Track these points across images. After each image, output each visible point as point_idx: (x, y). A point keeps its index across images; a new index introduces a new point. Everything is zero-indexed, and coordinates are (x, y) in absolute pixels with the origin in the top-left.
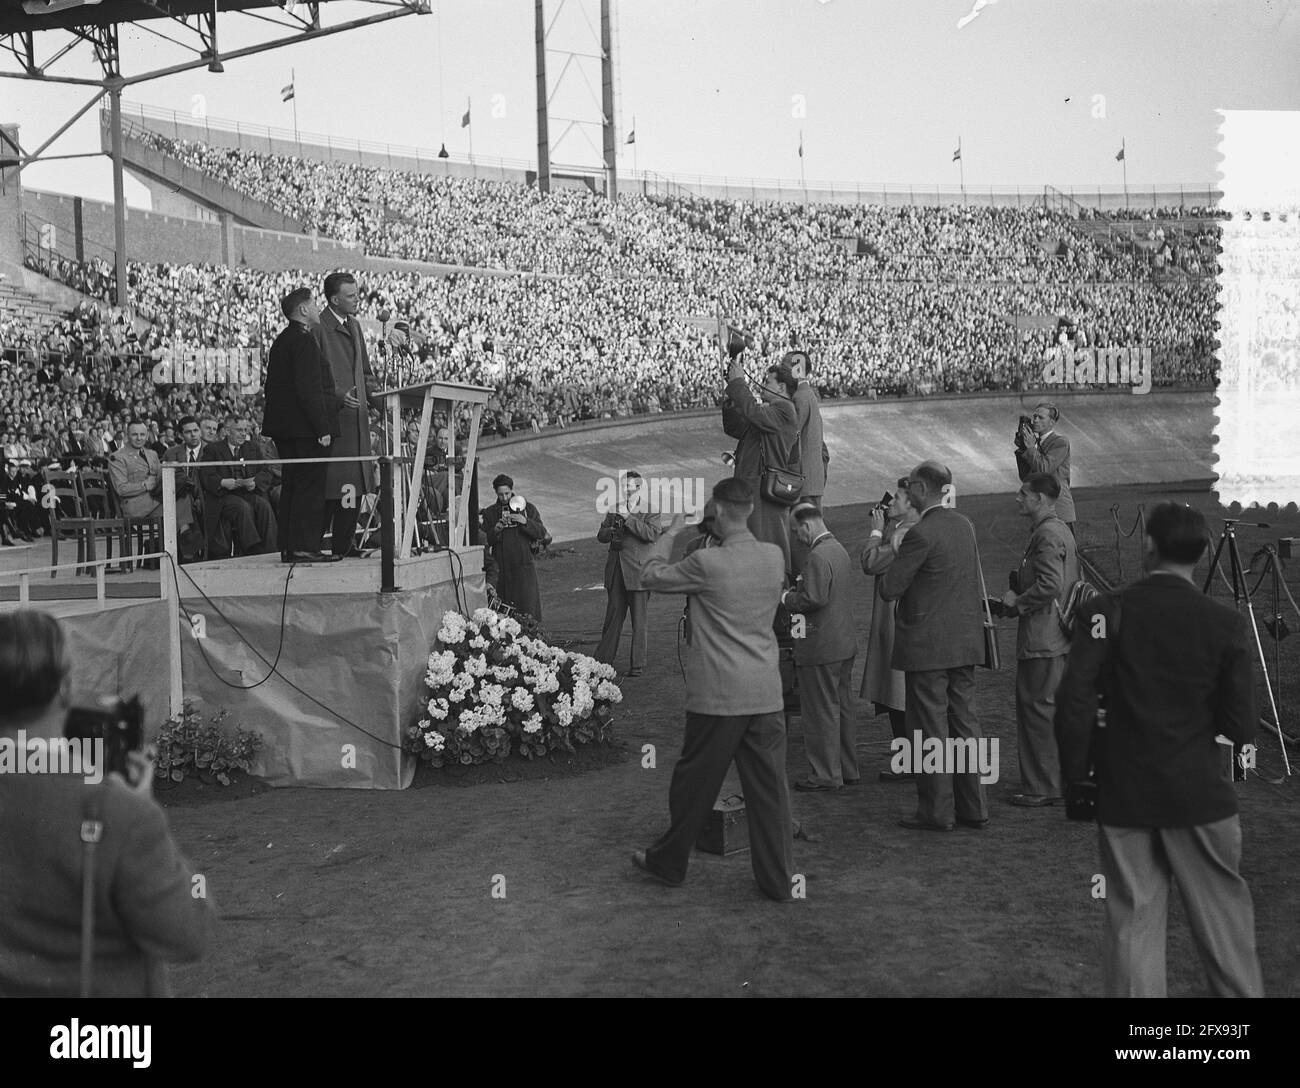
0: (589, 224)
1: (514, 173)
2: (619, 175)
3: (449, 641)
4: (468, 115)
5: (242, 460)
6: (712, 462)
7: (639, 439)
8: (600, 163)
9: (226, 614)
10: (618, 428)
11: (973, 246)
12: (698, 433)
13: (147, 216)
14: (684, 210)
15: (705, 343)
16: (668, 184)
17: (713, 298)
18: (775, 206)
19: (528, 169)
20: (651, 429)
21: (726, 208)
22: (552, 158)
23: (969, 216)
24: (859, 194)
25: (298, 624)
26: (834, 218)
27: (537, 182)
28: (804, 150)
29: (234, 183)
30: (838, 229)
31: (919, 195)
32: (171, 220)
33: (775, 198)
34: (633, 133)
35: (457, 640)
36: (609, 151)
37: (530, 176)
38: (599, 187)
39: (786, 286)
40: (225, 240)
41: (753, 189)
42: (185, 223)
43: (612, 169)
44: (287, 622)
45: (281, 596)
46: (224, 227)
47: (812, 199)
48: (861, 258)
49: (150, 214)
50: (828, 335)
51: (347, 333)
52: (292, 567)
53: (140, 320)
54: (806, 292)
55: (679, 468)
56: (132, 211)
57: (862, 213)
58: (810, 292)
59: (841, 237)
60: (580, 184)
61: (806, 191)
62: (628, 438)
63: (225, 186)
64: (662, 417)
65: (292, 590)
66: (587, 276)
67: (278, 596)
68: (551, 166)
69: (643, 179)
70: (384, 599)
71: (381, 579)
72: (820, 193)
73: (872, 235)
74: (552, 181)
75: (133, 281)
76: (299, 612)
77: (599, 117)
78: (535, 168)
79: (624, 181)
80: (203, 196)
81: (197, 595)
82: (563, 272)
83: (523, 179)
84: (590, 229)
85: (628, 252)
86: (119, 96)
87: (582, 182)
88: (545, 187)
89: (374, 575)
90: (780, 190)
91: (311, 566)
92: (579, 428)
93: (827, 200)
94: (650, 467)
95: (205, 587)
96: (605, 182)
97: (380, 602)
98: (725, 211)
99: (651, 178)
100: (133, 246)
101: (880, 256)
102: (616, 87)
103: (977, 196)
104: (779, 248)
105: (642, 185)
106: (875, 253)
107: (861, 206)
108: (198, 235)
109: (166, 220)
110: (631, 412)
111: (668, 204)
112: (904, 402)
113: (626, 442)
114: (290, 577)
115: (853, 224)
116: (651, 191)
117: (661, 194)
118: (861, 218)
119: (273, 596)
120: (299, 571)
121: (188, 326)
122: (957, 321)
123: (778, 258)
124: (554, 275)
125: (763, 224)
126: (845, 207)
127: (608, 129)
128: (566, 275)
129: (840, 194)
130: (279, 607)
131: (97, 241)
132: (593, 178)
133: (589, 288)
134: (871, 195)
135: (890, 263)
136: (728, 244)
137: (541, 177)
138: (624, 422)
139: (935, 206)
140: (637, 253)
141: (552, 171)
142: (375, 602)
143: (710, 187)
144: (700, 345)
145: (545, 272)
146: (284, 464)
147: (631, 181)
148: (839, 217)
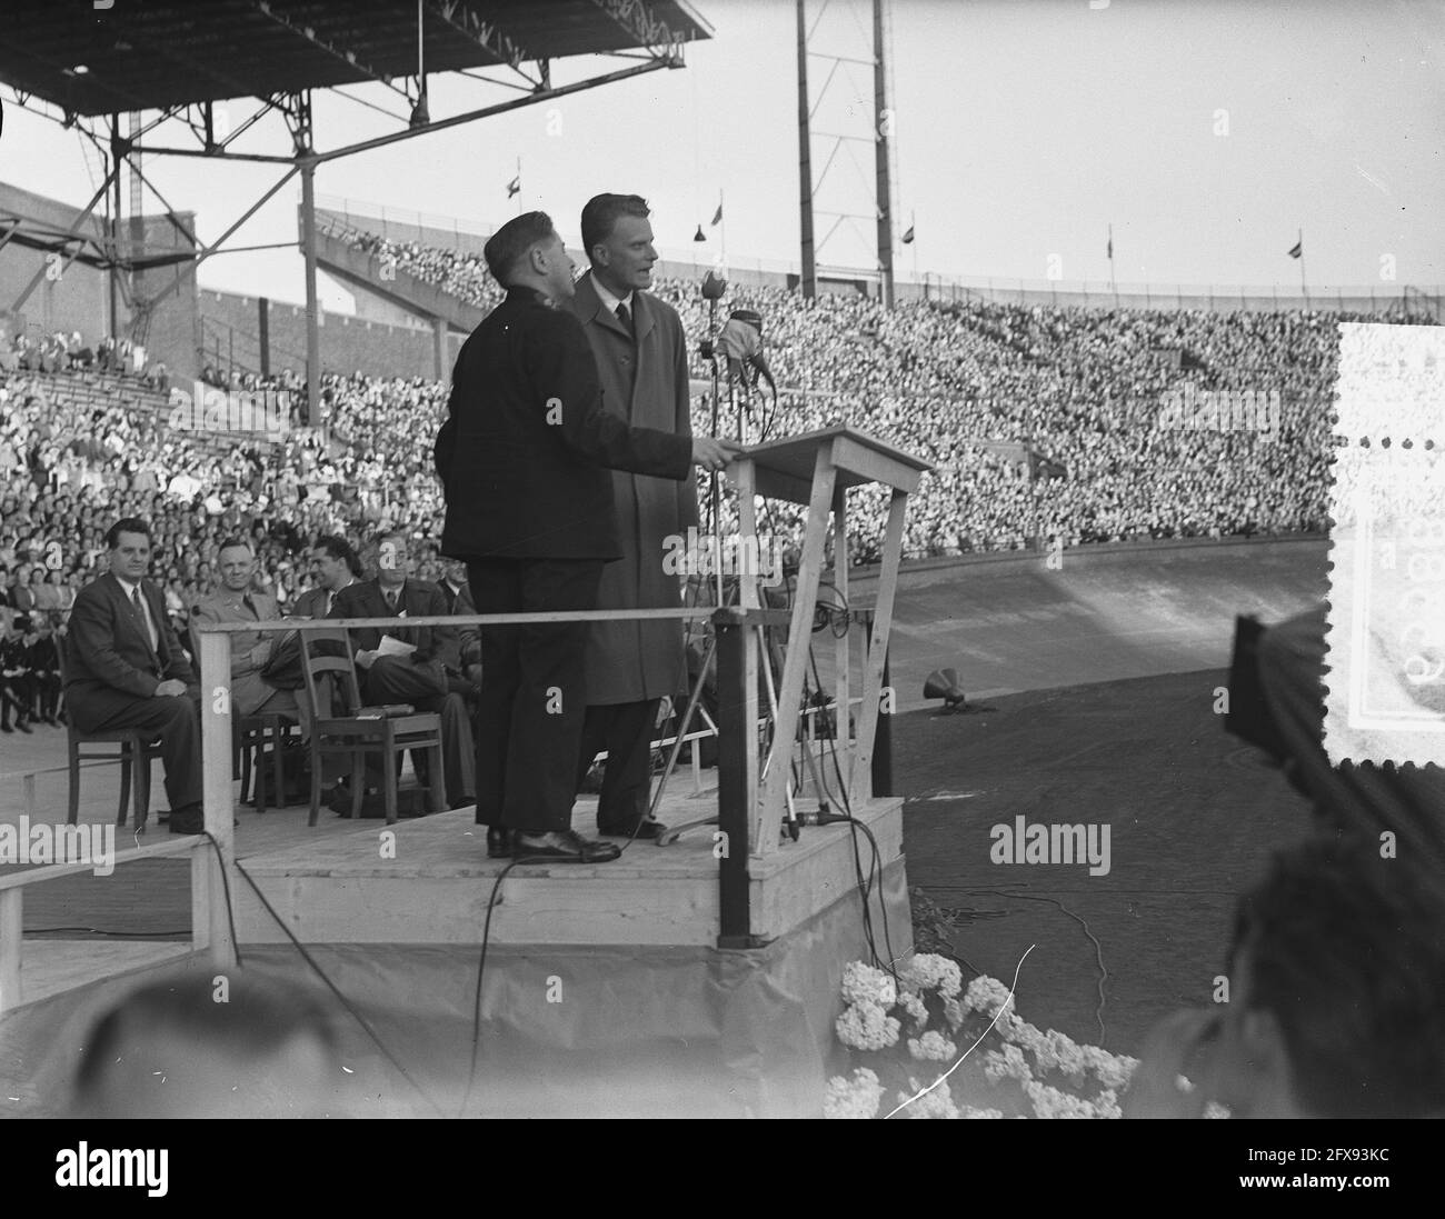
0: (862, 333)
1: (774, 275)
2: (897, 279)
3: (861, 1043)
4: (720, 208)
5: (402, 614)
6: (1026, 617)
7: (935, 588)
8: (874, 263)
9: (343, 988)
10: (910, 575)
11: (1322, 358)
12: (1006, 581)
13: (346, 322)
14: (973, 318)
15: (1008, 472)
16: (954, 287)
17: (1013, 419)
18: (1080, 313)
19: (789, 272)
20: (949, 576)
21: (1023, 315)
22: (818, 258)
23: (1314, 323)
24: (1180, 298)
25: (512, 1019)
26: (1152, 326)
27: (800, 287)
28: (1114, 247)
29: (449, 287)
30: (1157, 339)
31: (1252, 299)
32: (375, 326)
33: (1081, 303)
34: (912, 229)
35: (883, 1041)
36: (885, 250)
37: (792, 280)
38: (872, 291)
39: (1099, 404)
40: (437, 350)
41: (1054, 293)
42: (391, 330)
43: (888, 270)
44: (486, 1013)
45: (474, 947)
46: (436, 335)
47: (1125, 305)
48: (1187, 371)
49: (351, 319)
50: (1154, 462)
51: (626, 332)
52: (501, 876)
53: (335, 442)
54: (1125, 413)
55: (986, 624)
56: (329, 316)
57: (1184, 320)
58: (1129, 412)
59: (1161, 348)
60: (849, 289)
61: (1117, 296)
62: (922, 586)
63: (438, 290)
64: (962, 561)
65: (501, 934)
66: (862, 394)
67: (466, 947)
68: (817, 268)
69: (924, 282)
70: (726, 967)
71: (718, 915)
72: (1133, 297)
73: (1199, 345)
74: (818, 285)
75: (328, 397)
76: (515, 986)
77: (873, 210)
78: (798, 271)
79: (903, 285)
80: (414, 302)
81: (277, 937)
82: (835, 388)
83: (783, 284)
84: (864, 340)
85: (910, 366)
86: (312, 174)
87: (853, 287)
88: (809, 292)
89: (700, 904)
90: (1086, 294)
91: (545, 875)
92: (864, 574)
93: (1143, 307)
94: (951, 622)
95: (296, 918)
96: (880, 286)
97: (715, 972)
98: (1022, 319)
99: (933, 282)
100: (328, 356)
101: (1210, 370)
102: (894, 174)
103: (1321, 300)
104: (1089, 360)
105: (922, 289)
106: (1204, 366)
107: (1182, 312)
108: (407, 344)
109: (369, 326)
110: (925, 554)
111: (954, 311)
112: (1254, 543)
113: (920, 592)
114: (495, 901)
115: (1174, 334)
116: (934, 296)
117: (947, 299)
118: (1184, 325)
119: (453, 946)
120: (516, 888)
121: (391, 450)
122: (1309, 447)
123: (1087, 371)
124: (825, 393)
125: (1067, 333)
126: (1164, 314)
127: (884, 225)
128: (838, 392)
129: (1157, 298)
130: (470, 972)
131: (288, 350)
132: (865, 282)
133: (867, 407)
134: (1195, 299)
135: (1222, 378)
136: (1028, 357)
137: (805, 282)
138: (917, 567)
139: (1273, 312)
140: (920, 366)
141: (818, 274)
142: (703, 968)
143: (1003, 292)
144: (1002, 475)
145: (813, 389)
146: (482, 626)
147: (909, 285)
148: (1159, 325)
